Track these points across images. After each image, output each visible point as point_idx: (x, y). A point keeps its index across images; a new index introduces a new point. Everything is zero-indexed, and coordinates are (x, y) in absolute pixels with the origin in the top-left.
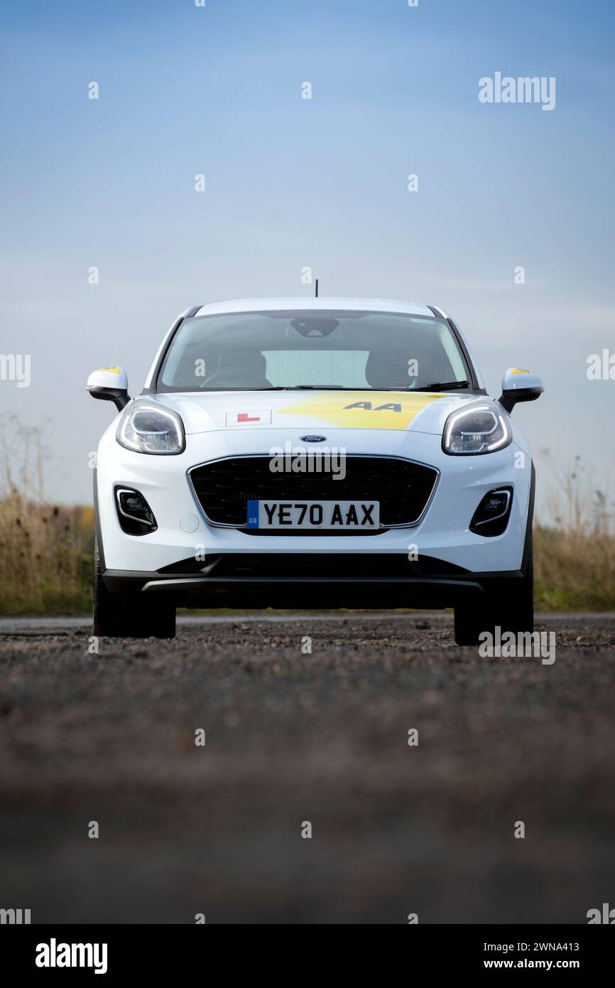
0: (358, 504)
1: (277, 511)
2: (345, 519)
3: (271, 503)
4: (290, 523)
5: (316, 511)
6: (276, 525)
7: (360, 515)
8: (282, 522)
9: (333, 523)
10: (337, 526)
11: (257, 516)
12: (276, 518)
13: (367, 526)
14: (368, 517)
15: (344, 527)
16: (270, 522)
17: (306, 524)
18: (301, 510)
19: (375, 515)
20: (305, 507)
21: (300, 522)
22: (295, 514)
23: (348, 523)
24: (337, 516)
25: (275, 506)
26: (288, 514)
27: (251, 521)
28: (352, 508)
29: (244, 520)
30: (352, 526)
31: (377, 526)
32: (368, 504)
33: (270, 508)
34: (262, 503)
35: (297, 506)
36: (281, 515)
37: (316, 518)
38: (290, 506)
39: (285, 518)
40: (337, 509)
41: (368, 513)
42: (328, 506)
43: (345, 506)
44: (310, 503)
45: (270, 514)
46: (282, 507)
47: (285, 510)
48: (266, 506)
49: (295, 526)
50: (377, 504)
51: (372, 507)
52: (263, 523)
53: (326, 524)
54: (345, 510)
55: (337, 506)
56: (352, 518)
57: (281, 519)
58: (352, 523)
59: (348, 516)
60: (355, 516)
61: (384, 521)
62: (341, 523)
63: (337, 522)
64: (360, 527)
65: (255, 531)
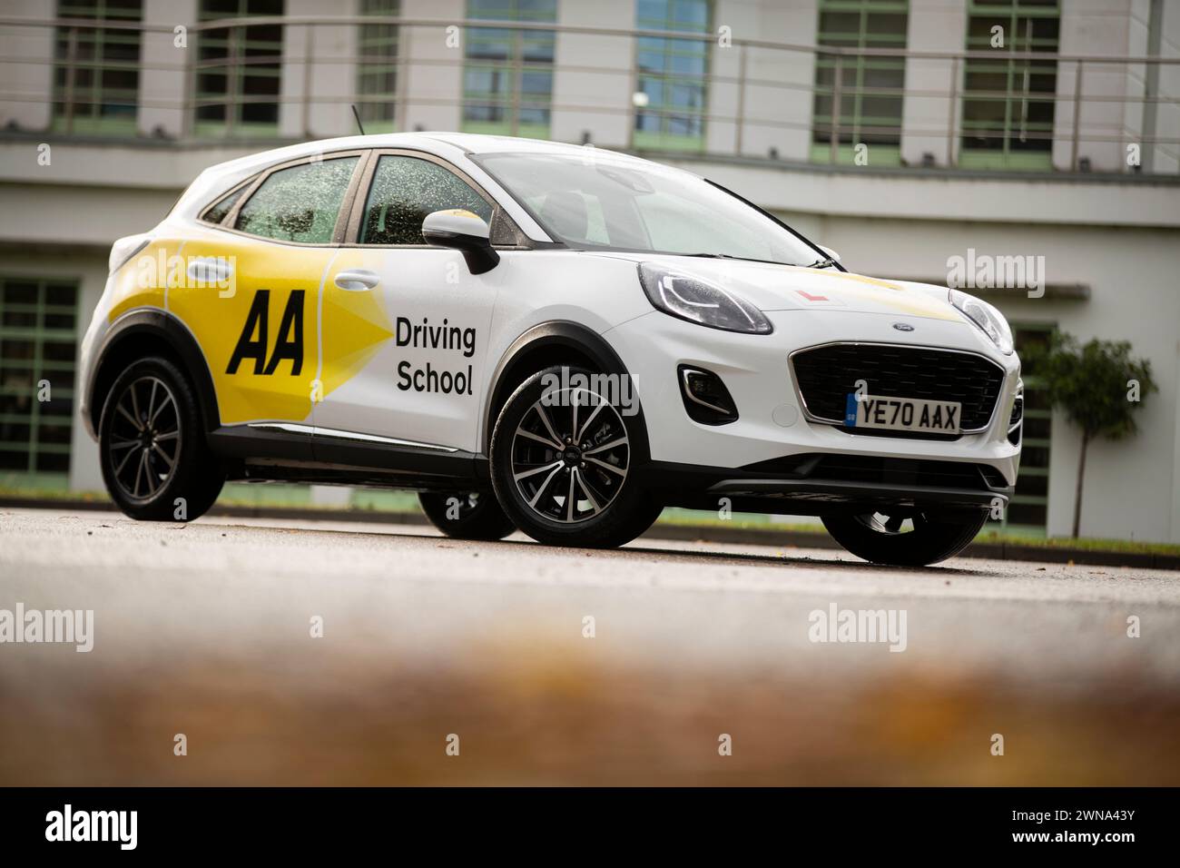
0: (944, 404)
1: (874, 408)
2: (931, 421)
3: (869, 398)
4: (883, 422)
5: (908, 409)
6: (872, 424)
7: (945, 417)
8: (877, 421)
9: (921, 425)
10: (924, 429)
11: (854, 412)
12: (872, 416)
13: (948, 431)
14: (950, 421)
15: (930, 430)
16: (867, 421)
17: (899, 426)
18: (895, 408)
19: (957, 418)
20: (898, 404)
21: (893, 422)
22: (889, 411)
23: (934, 426)
24: (924, 420)
25: (872, 402)
26: (883, 412)
27: (850, 417)
28: (939, 408)
29: (842, 417)
30: (937, 430)
31: (956, 431)
32: (952, 404)
33: (868, 405)
34: (861, 397)
35: (892, 403)
36: (878, 412)
37: (907, 419)
38: (885, 403)
39: (881, 417)
40: (926, 408)
41: (951, 414)
42: (918, 404)
43: (933, 404)
44: (903, 401)
45: (868, 410)
46: (879, 403)
47: (882, 407)
48: (864, 401)
49: (887, 426)
50: (959, 405)
51: (955, 408)
52: (860, 423)
53: (915, 427)
54: (932, 412)
55: (926, 407)
56: (937, 420)
57: (877, 417)
58: (937, 425)
59: (935, 417)
60: (940, 418)
61: (963, 425)
62: (928, 426)
63: (924, 424)
64: (943, 431)
65: (852, 429)
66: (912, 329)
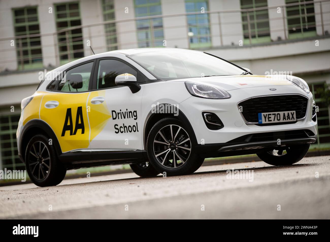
0: (290, 112)
1: (267, 117)
3: (265, 114)
4: (271, 121)
5: (278, 115)
6: (267, 122)
7: (291, 116)
8: (269, 121)
9: (283, 120)
10: (285, 121)
11: (261, 119)
12: (267, 119)
13: (293, 120)
14: (293, 117)
15: (287, 121)
16: (266, 121)
17: (276, 121)
18: (274, 115)
19: (295, 116)
20: (275, 114)
21: (274, 120)
22: (273, 117)
23: (288, 120)
24: (284, 118)
25: (266, 115)
26: (270, 118)
27: (260, 121)
28: (288, 113)
29: (257, 121)
30: (289, 121)
31: (295, 120)
32: (292, 112)
33: (265, 116)
34: (263, 114)
35: (273, 114)
36: (269, 118)
37: (279, 119)
38: (271, 114)
39: (270, 119)
41: (293, 115)
42: (282, 113)
43: (286, 113)
44: (276, 113)
45: (265, 118)
46: (269, 115)
47: (270, 116)
48: (264, 115)
49: (273, 122)
50: (295, 112)
51: (294, 113)
52: (264, 122)
53: (282, 121)
54: (286, 115)
55: (284, 114)
56: (289, 117)
57: (269, 119)
58: (289, 119)
59: (287, 117)
60: (289, 116)
61: (297, 118)
62: (286, 120)
63: (284, 119)
64: (291, 121)
65: (261, 125)
66: (276, 90)
